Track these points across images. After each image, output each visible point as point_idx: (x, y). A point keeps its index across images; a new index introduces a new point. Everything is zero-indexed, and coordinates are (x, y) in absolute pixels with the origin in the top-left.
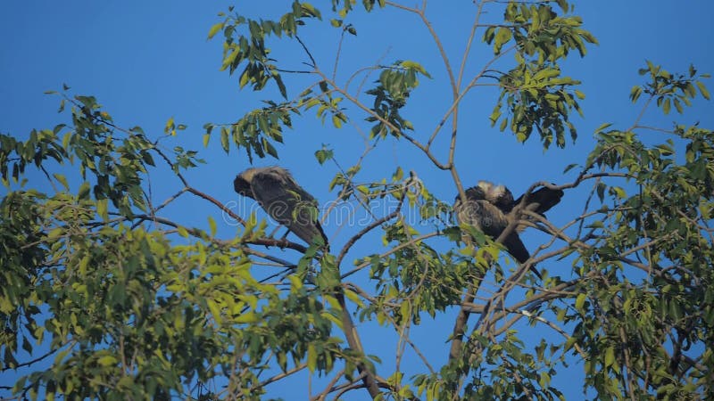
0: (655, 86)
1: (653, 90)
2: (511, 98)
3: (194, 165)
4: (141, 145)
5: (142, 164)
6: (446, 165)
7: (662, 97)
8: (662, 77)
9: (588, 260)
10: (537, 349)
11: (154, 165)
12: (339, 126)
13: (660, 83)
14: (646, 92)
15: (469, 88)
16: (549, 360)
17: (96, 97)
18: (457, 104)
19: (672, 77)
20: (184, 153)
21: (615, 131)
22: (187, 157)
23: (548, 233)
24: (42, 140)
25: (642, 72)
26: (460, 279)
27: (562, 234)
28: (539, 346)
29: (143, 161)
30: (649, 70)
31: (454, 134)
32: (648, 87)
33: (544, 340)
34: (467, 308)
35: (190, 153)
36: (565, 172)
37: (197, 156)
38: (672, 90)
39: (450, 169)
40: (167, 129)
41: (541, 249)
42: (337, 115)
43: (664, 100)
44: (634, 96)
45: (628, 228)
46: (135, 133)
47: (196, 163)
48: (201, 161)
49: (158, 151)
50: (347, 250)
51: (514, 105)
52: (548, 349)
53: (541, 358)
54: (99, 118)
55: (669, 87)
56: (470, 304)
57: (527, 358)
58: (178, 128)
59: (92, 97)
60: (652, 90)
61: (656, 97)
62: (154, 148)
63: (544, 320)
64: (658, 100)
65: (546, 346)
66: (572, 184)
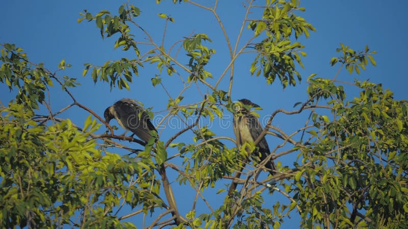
0: (345, 58)
2: (263, 59)
3: (74, 86)
7: (349, 64)
10: (274, 207)
13: (348, 57)
14: (340, 61)
15: (240, 54)
16: (280, 214)
19: (355, 53)
20: (69, 79)
22: (71, 82)
23: (283, 139)
25: (338, 50)
26: (231, 161)
27: (291, 140)
30: (342, 49)
31: (232, 78)
32: (342, 59)
33: (278, 202)
34: (235, 181)
35: (72, 79)
36: (294, 107)
37: (76, 82)
38: (354, 60)
40: (60, 65)
41: (278, 147)
43: (350, 66)
44: (333, 63)
47: (75, 85)
48: (78, 84)
49: (56, 79)
50: (168, 145)
51: (264, 63)
53: (276, 212)
55: (353, 58)
57: (268, 212)
58: (67, 66)
60: (343, 60)
61: (346, 64)
62: (54, 77)
63: (278, 190)
64: (346, 66)
65: (279, 206)
66: (298, 111)
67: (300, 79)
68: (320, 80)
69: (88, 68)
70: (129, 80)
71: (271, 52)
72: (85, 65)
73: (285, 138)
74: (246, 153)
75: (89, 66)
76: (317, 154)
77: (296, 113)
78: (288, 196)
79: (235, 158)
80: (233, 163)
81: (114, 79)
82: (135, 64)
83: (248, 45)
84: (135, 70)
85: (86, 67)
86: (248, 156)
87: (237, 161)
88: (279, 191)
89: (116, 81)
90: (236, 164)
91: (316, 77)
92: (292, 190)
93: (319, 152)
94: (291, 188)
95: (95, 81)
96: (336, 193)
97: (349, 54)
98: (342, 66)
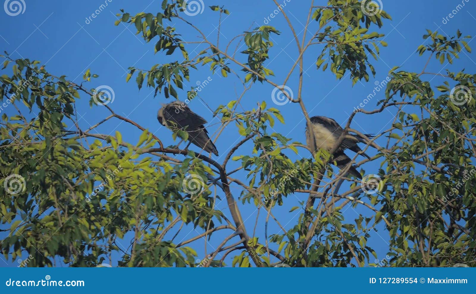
0: (435, 45)
1: (432, 48)
2: (332, 51)
7: (439, 53)
9: (391, 162)
10: (356, 221)
12: (225, 75)
13: (438, 44)
14: (429, 49)
15: (308, 46)
16: (366, 228)
19: (445, 38)
21: (402, 71)
25: (425, 37)
26: (304, 172)
27: (373, 144)
28: (358, 218)
30: (430, 35)
32: (430, 47)
33: (361, 215)
34: (313, 195)
36: (377, 105)
38: (445, 48)
39: (299, 102)
42: (224, 68)
43: (440, 54)
44: (421, 51)
45: (421, 141)
50: (230, 156)
52: (364, 220)
53: (360, 227)
55: (444, 45)
56: (315, 192)
57: (350, 227)
58: (93, 76)
61: (435, 53)
62: (81, 89)
63: (362, 202)
64: (437, 54)
65: (363, 218)
67: (374, 73)
68: (403, 73)
69: (132, 72)
71: (345, 42)
72: (129, 68)
73: (366, 142)
74: (322, 162)
75: (135, 70)
76: (403, 160)
77: (377, 112)
78: (374, 209)
79: (309, 169)
80: (306, 175)
81: (160, 84)
83: (317, 35)
85: (130, 71)
86: (323, 165)
87: (312, 173)
88: (364, 204)
89: (163, 87)
90: (311, 175)
91: (398, 70)
92: (379, 201)
93: (406, 158)
94: (378, 200)
95: (140, 87)
96: (422, 205)
97: (439, 41)
98: (432, 55)
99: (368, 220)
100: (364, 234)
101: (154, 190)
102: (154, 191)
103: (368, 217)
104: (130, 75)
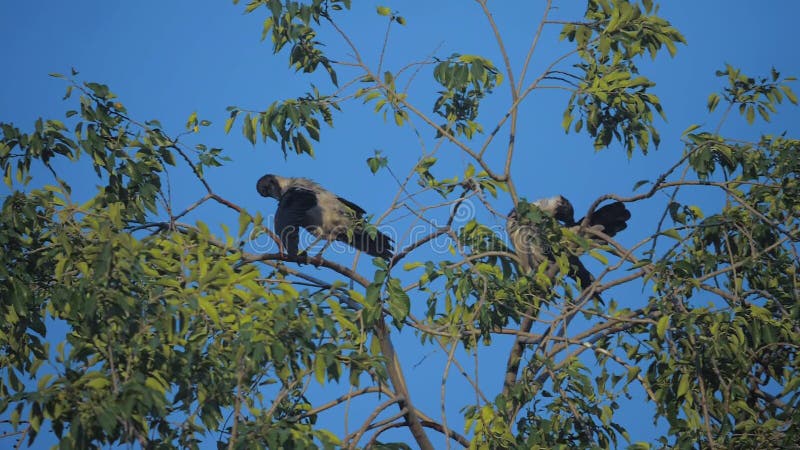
0: (734, 93)
1: (733, 97)
3: (219, 165)
4: (158, 141)
5: (161, 162)
6: (501, 177)
7: (744, 105)
8: (741, 83)
10: (598, 380)
11: (174, 165)
13: (741, 90)
14: (725, 99)
15: (530, 90)
16: (611, 392)
17: (109, 86)
18: (516, 107)
19: (752, 81)
20: (207, 152)
21: (705, 133)
22: (211, 156)
23: (618, 255)
24: (50, 133)
26: (518, 297)
28: (600, 377)
29: (161, 158)
30: (727, 73)
32: (727, 94)
33: (605, 371)
34: (522, 339)
35: (214, 151)
36: (635, 189)
37: (222, 154)
39: (506, 180)
40: (189, 124)
43: (746, 108)
45: (705, 252)
46: (152, 128)
47: (221, 162)
48: (227, 159)
49: (179, 150)
52: (610, 380)
53: (602, 390)
54: (112, 109)
55: (751, 93)
56: (526, 333)
57: (587, 390)
58: (201, 124)
59: (105, 86)
61: (737, 105)
62: (174, 147)
64: (740, 107)
65: (608, 376)
66: (646, 193)
67: (656, 141)
69: (234, 114)
70: (315, 136)
72: (229, 109)
73: (619, 253)
75: (237, 112)
77: (643, 198)
79: (526, 292)
80: (521, 302)
81: (286, 135)
82: (327, 105)
84: (327, 117)
85: (230, 113)
87: (530, 298)
89: (291, 139)
98: (729, 108)
99: (617, 379)
100: (609, 402)
101: (267, 333)
102: (268, 337)
103: (617, 374)
104: (230, 120)
